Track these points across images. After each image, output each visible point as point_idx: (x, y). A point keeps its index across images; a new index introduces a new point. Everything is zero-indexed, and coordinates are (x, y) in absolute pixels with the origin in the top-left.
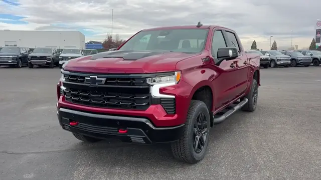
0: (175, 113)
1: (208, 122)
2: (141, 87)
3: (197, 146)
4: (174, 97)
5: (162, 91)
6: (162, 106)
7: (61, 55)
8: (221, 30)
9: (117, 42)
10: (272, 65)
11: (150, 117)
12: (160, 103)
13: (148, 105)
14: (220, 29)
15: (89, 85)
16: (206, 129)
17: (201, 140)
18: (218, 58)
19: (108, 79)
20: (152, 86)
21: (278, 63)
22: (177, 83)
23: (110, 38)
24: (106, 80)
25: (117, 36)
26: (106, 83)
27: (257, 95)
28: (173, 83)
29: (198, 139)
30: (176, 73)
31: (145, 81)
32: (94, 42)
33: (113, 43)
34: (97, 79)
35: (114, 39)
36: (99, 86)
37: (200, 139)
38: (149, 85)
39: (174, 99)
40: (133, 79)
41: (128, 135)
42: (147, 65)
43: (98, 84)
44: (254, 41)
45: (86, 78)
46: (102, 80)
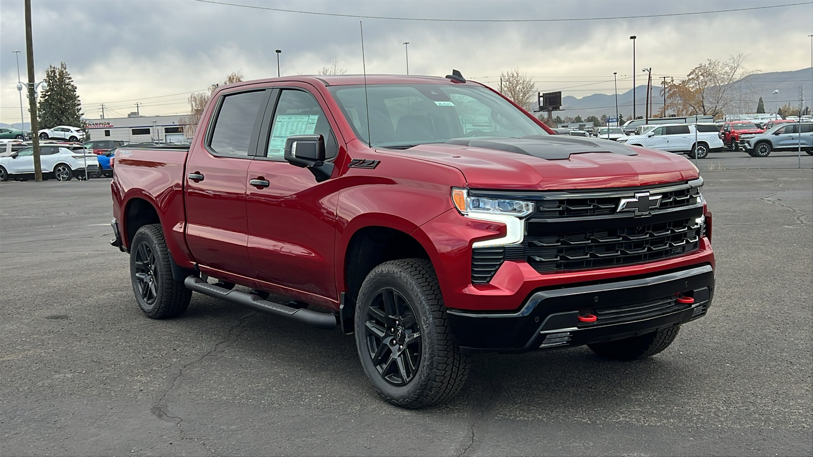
15: (632, 215)
34: (650, 198)
36: (652, 212)
43: (650, 210)
45: (623, 201)
46: (657, 199)
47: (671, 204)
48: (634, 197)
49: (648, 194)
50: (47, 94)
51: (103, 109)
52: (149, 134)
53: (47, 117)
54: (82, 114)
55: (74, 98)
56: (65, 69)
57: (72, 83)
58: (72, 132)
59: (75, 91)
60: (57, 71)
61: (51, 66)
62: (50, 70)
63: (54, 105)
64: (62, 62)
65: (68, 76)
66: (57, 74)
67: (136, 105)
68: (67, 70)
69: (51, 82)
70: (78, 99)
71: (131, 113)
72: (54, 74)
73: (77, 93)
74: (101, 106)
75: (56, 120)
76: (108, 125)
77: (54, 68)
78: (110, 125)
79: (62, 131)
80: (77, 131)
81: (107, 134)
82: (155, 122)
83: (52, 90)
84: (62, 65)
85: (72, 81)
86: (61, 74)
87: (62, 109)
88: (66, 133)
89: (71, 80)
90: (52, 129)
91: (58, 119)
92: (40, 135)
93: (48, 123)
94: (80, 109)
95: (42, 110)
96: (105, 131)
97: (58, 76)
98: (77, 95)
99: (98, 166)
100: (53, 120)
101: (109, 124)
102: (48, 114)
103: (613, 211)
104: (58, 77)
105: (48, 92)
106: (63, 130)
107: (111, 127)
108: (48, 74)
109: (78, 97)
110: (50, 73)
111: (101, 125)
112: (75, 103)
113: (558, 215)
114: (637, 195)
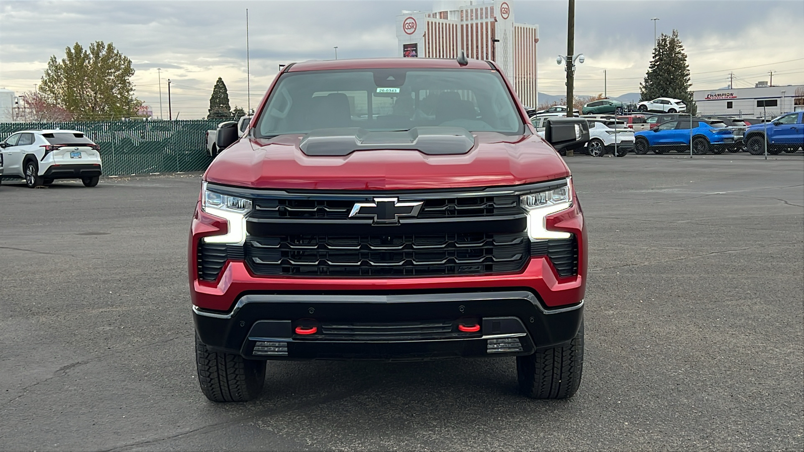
5: (551, 224)
6: (547, 260)
12: (544, 255)
15: (370, 221)
19: (427, 203)
22: (572, 205)
24: (423, 207)
26: (422, 213)
28: (566, 206)
31: (517, 203)
34: (398, 205)
36: (402, 221)
40: (491, 199)
41: (484, 337)
43: (400, 218)
45: (357, 206)
46: (413, 206)
47: (452, 213)
48: (374, 202)
49: (395, 200)
50: (656, 64)
51: (731, 78)
52: (777, 106)
53: (653, 89)
54: (690, 85)
55: (683, 68)
56: (677, 36)
57: (682, 52)
58: (671, 104)
59: (686, 60)
60: (668, 39)
61: (662, 35)
62: (661, 38)
63: (661, 76)
64: (674, 30)
65: (679, 44)
66: (668, 43)
67: (770, 74)
68: (678, 38)
69: (661, 51)
70: (687, 68)
71: (759, 82)
72: (665, 42)
73: (687, 63)
74: (730, 75)
75: (662, 91)
76: (731, 96)
77: (665, 36)
78: (734, 96)
79: (661, 103)
80: (677, 103)
81: (729, 106)
82: (784, 92)
83: (660, 59)
84: (674, 32)
85: (682, 50)
86: (672, 42)
87: (669, 79)
88: (665, 105)
89: (682, 48)
90: (652, 102)
91: (664, 91)
92: (639, 107)
93: (654, 94)
94: (689, 79)
95: (649, 81)
96: (728, 102)
97: (668, 44)
98: (686, 65)
99: (634, 142)
100: (659, 91)
101: (732, 94)
102: (655, 85)
103: (346, 215)
104: (669, 46)
105: (657, 62)
106: (663, 102)
107: (734, 98)
108: (659, 43)
109: (688, 66)
110: (661, 42)
111: (724, 96)
112: (684, 73)
113: (278, 216)
114: (376, 200)
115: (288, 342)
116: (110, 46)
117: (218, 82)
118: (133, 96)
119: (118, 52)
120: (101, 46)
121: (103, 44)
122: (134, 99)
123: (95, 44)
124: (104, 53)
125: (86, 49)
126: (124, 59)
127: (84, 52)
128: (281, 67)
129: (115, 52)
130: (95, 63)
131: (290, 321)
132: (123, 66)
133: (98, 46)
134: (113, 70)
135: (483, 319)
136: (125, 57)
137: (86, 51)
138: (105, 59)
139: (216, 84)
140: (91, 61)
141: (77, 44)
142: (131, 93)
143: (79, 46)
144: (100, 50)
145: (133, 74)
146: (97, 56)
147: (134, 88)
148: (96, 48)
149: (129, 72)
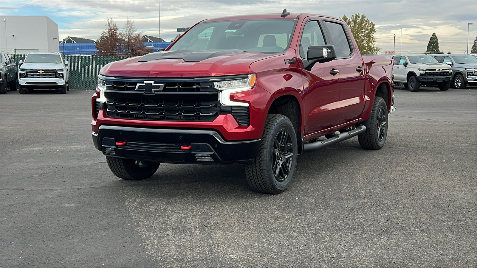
0: (249, 125)
1: (294, 144)
2: (208, 93)
3: (277, 172)
4: (247, 105)
5: (232, 98)
6: (234, 116)
7: (21, 67)
8: (318, 21)
9: (130, 39)
10: (458, 83)
11: (220, 130)
12: (231, 113)
13: (216, 115)
14: (317, 18)
15: (143, 92)
16: (292, 154)
17: (284, 166)
18: (308, 59)
19: (167, 84)
20: (221, 91)
21: (470, 79)
22: (251, 88)
23: (113, 30)
24: (165, 86)
25: (130, 26)
26: (165, 89)
27: (387, 125)
28: (247, 88)
29: (280, 164)
30: (250, 76)
31: (212, 86)
32: (75, 39)
33: (121, 41)
34: (153, 85)
35: (121, 32)
36: (156, 93)
37: (282, 165)
38: (218, 91)
39: (248, 107)
40: (198, 83)
41: (193, 153)
42: (214, 67)
43: (155, 91)
44: (434, 35)
45: (138, 85)
46: (160, 86)
47: (180, 89)
48: (143, 83)
49: (152, 82)
103: (134, 89)
113: (113, 89)
114: (145, 82)
115: (114, 149)
116: (363, 17)
117: (433, 35)
118: (374, 45)
119: (367, 20)
120: (358, 16)
121: (359, 15)
122: (375, 47)
123: (355, 15)
124: (359, 20)
125: (350, 18)
126: (371, 23)
127: (348, 20)
128: (469, 25)
129: (366, 19)
130: (355, 26)
131: (114, 138)
132: (370, 28)
133: (356, 17)
134: (364, 30)
135: (191, 143)
136: (371, 22)
137: (349, 19)
138: (360, 24)
139: (431, 37)
140: (352, 25)
141: (344, 15)
142: (373, 43)
143: (346, 17)
144: (357, 18)
145: (375, 32)
146: (355, 22)
147: (375, 40)
148: (355, 18)
149: (373, 31)
